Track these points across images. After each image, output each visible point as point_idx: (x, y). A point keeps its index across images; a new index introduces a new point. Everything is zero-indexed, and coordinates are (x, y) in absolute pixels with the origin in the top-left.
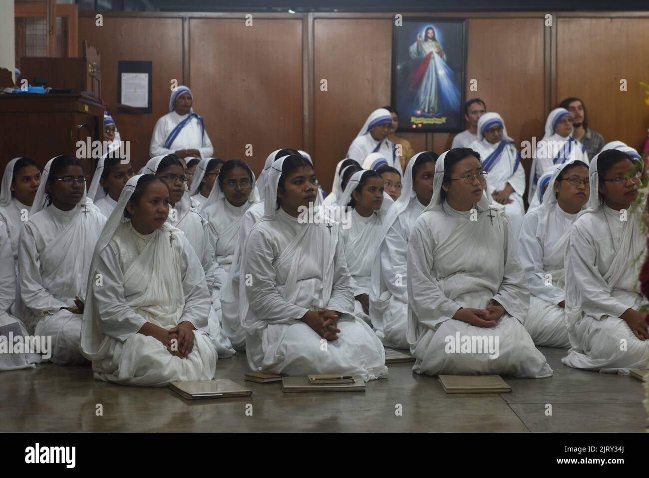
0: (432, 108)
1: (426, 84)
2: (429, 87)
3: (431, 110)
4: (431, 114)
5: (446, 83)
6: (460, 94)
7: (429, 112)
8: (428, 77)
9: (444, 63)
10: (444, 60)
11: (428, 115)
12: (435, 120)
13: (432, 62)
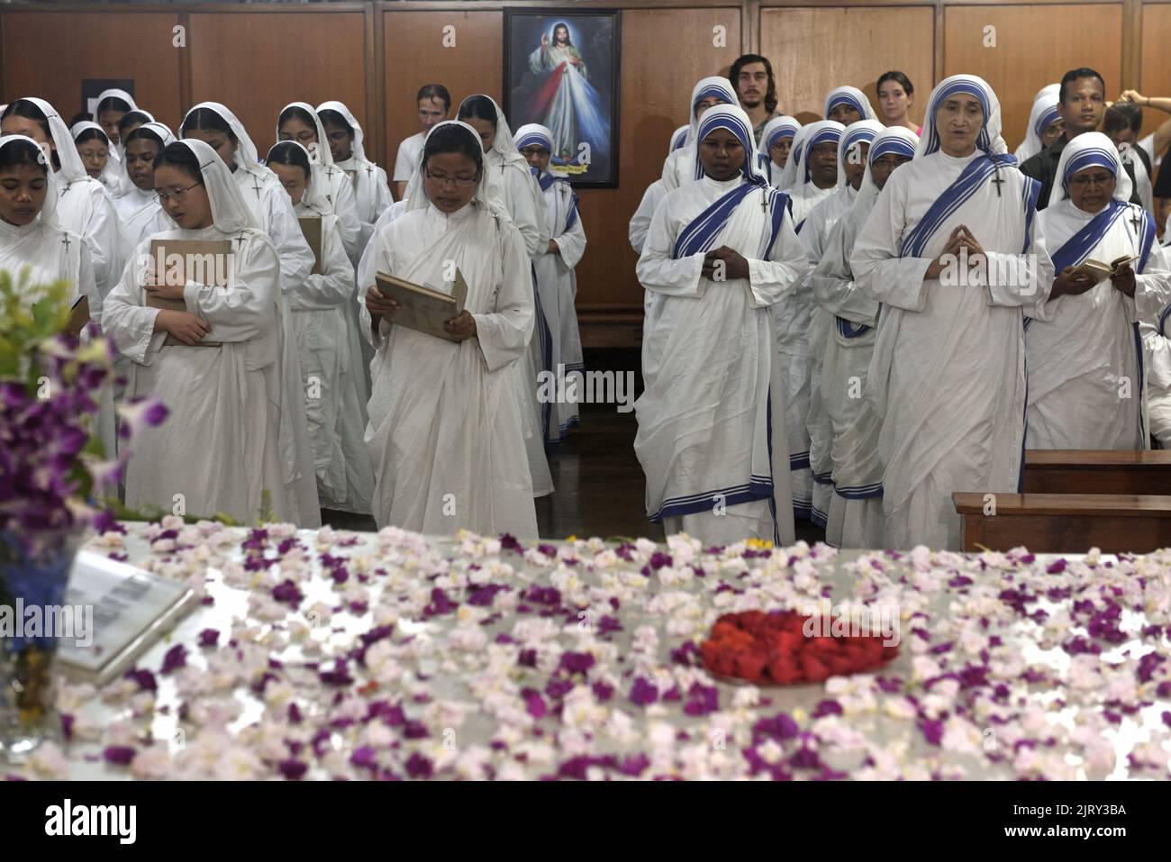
0: (565, 150)
1: (556, 112)
2: (562, 117)
3: (564, 153)
4: (564, 160)
5: (587, 110)
6: (608, 127)
7: (561, 156)
8: (560, 101)
9: (585, 80)
10: (583, 75)
11: (560, 160)
12: (571, 169)
13: (565, 78)
